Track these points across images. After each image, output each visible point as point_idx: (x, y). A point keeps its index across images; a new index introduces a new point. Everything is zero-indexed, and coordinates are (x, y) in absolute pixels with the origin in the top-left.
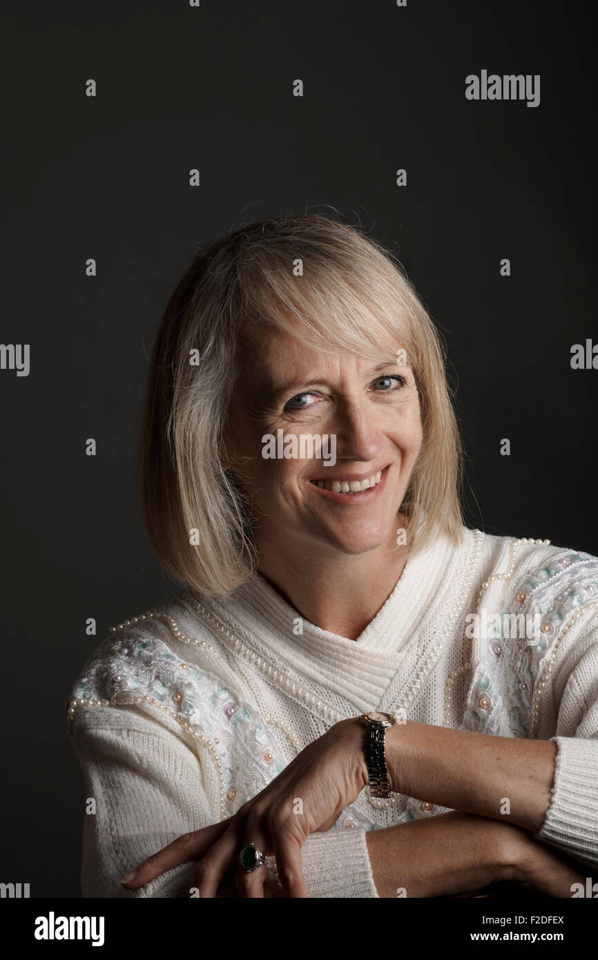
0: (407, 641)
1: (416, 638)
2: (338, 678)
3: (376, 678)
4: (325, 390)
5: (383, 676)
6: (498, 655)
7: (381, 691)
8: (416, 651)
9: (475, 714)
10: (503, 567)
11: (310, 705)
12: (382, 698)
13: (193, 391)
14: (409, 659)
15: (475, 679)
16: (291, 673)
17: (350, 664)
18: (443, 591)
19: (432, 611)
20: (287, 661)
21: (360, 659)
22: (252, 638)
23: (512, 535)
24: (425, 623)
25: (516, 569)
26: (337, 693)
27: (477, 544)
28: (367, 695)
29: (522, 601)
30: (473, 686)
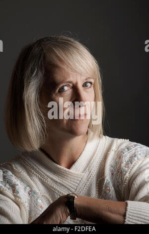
0: (85, 170)
1: (88, 168)
2: (64, 181)
3: (75, 181)
4: (71, 85)
5: (78, 180)
6: (112, 174)
7: (77, 185)
8: (88, 173)
9: (105, 192)
10: (114, 148)
11: (55, 189)
12: (77, 187)
13: (30, 86)
14: (85, 175)
15: (105, 181)
16: (49, 179)
17: (68, 176)
18: (96, 155)
19: (92, 160)
20: (48, 176)
21: (70, 175)
22: (38, 170)
23: (117, 138)
24: (90, 164)
25: (118, 148)
26: (63, 185)
27: (106, 140)
28: (72, 186)
29: (120, 158)
30: (105, 183)
